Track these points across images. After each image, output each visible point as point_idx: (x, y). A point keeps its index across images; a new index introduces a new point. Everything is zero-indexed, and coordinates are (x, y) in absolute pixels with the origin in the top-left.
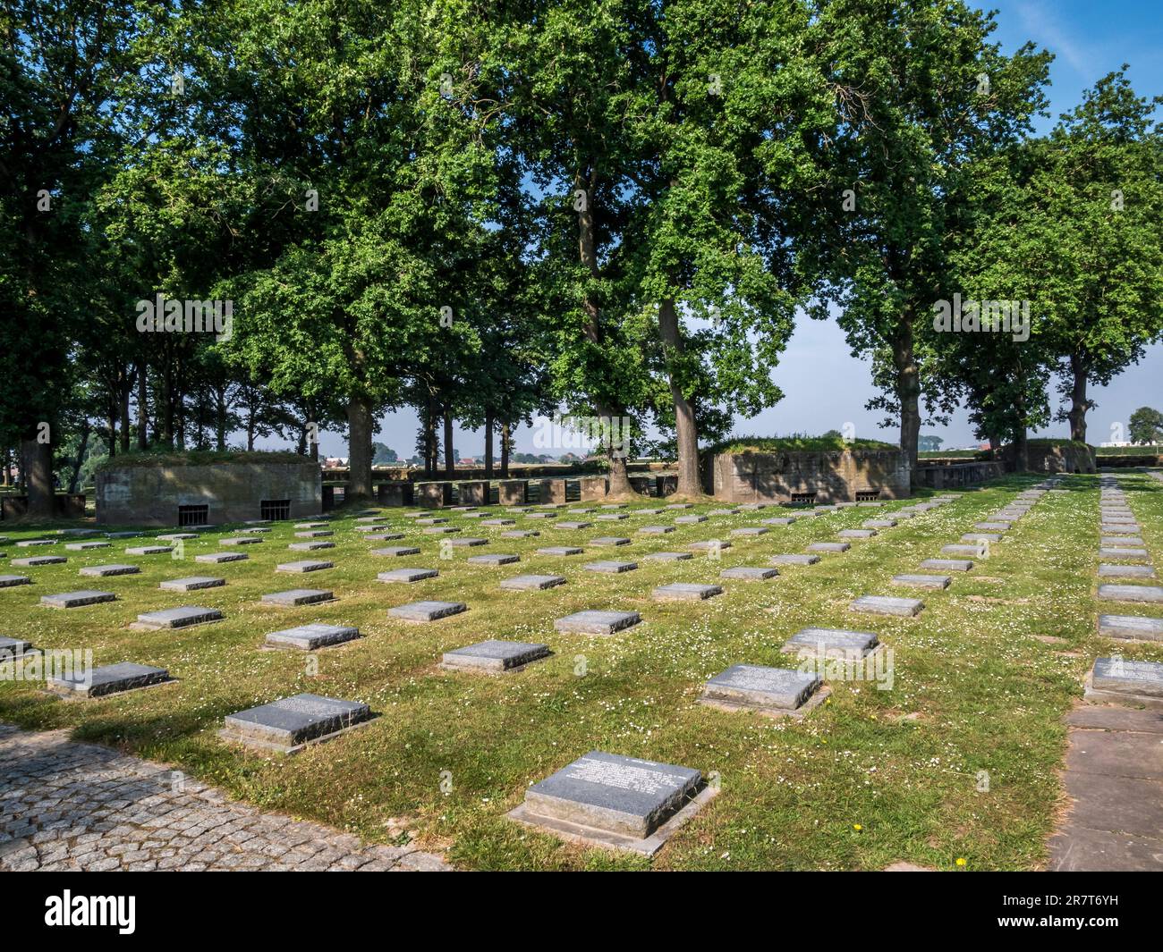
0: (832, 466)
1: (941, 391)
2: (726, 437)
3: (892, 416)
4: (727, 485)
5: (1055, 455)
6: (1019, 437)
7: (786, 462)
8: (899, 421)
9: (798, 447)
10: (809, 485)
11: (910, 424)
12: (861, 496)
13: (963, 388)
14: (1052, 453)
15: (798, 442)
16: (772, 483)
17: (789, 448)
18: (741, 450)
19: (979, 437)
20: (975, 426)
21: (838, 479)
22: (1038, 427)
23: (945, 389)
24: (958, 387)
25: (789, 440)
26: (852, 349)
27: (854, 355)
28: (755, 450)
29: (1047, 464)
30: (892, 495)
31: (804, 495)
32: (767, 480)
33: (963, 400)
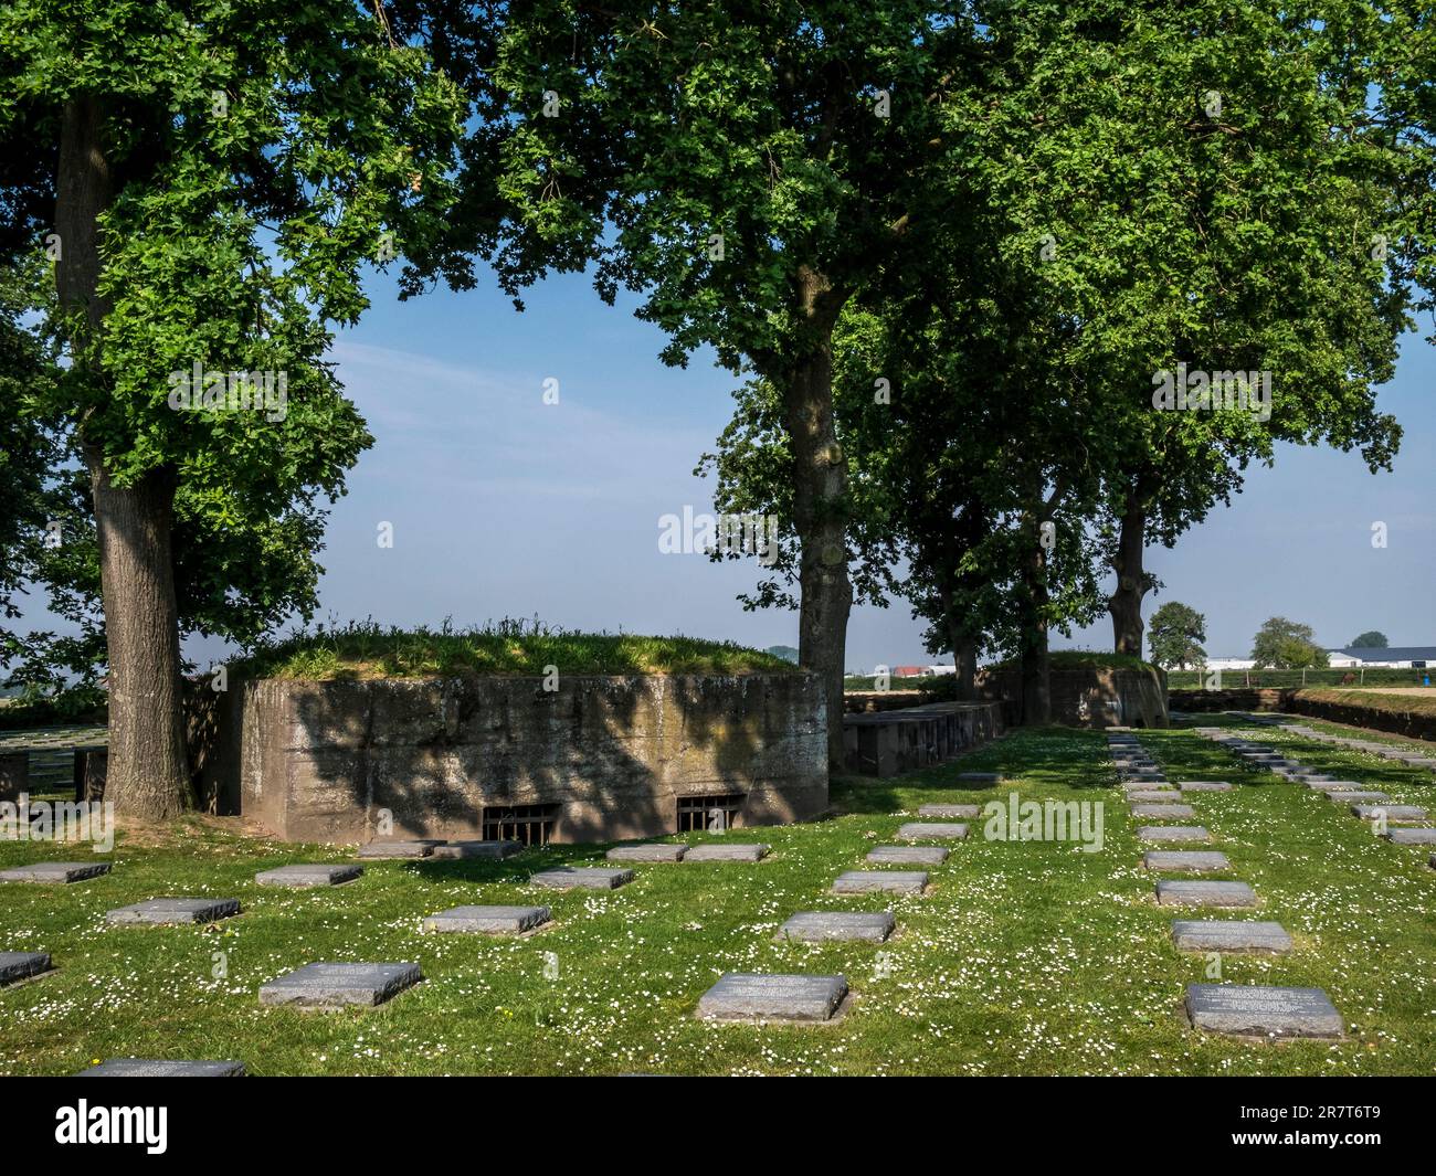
0: (611, 723)
1: (856, 550)
2: (286, 627)
3: (779, 577)
4: (272, 781)
5: (1104, 690)
6: (1033, 646)
7: (468, 707)
8: (795, 591)
9: (511, 661)
10: (540, 782)
11: (825, 602)
12: (693, 812)
13: (901, 545)
14: (1096, 684)
15: (515, 650)
16: (421, 783)
17: (482, 666)
18: (327, 667)
19: (933, 645)
20: (925, 624)
21: (625, 761)
22: (1072, 625)
23: (865, 547)
24: (890, 542)
25: (483, 640)
26: (666, 339)
27: (673, 358)
28: (371, 672)
29: (1084, 706)
30: (788, 814)
31: (522, 810)
32: (407, 772)
33: (902, 570)
